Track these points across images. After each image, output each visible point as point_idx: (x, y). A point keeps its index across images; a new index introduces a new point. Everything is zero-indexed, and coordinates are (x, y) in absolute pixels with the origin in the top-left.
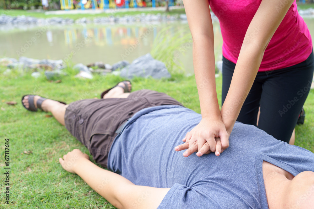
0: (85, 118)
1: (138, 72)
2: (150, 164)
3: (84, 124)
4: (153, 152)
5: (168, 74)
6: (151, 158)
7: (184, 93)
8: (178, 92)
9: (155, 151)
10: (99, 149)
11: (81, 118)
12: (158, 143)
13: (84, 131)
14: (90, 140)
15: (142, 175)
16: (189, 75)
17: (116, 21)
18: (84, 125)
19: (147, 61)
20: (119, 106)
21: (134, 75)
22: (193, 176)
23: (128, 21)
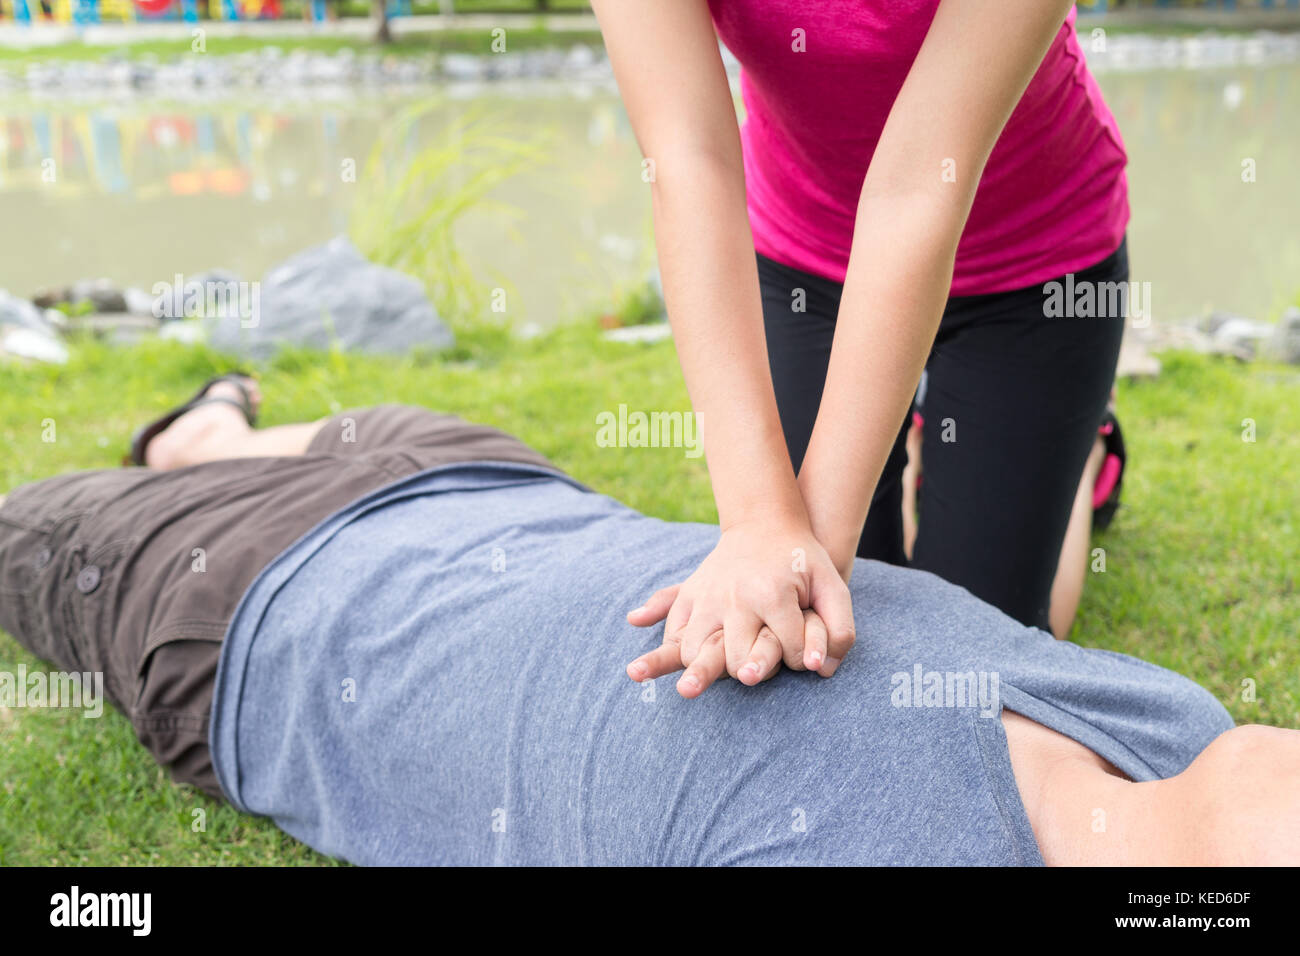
0: (108, 562)
1: (295, 323)
2: (463, 769)
3: (105, 593)
4: (478, 707)
5: (440, 329)
6: (472, 737)
7: (531, 415)
8: (502, 411)
9: (490, 702)
10: (195, 710)
11: (84, 562)
12: (498, 664)
13: (107, 626)
14: (145, 672)
15: (419, 825)
16: (529, 331)
17: (138, 81)
18: (103, 598)
19: (335, 272)
20: (279, 497)
21: (279, 340)
22: (720, 806)
23: (199, 82)
